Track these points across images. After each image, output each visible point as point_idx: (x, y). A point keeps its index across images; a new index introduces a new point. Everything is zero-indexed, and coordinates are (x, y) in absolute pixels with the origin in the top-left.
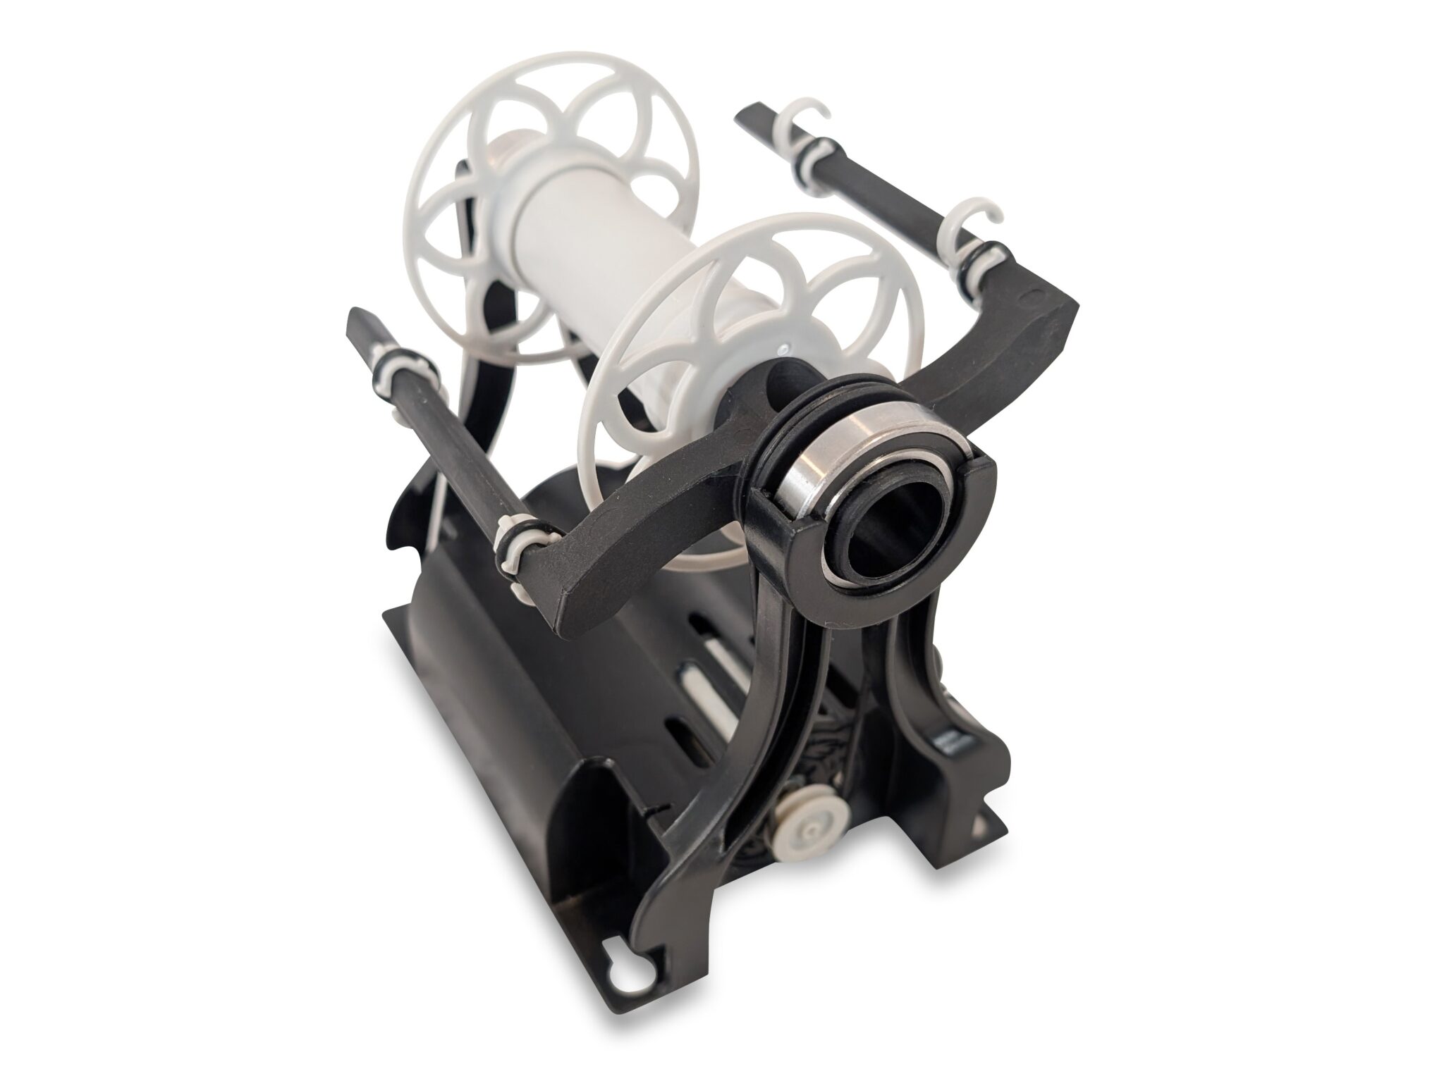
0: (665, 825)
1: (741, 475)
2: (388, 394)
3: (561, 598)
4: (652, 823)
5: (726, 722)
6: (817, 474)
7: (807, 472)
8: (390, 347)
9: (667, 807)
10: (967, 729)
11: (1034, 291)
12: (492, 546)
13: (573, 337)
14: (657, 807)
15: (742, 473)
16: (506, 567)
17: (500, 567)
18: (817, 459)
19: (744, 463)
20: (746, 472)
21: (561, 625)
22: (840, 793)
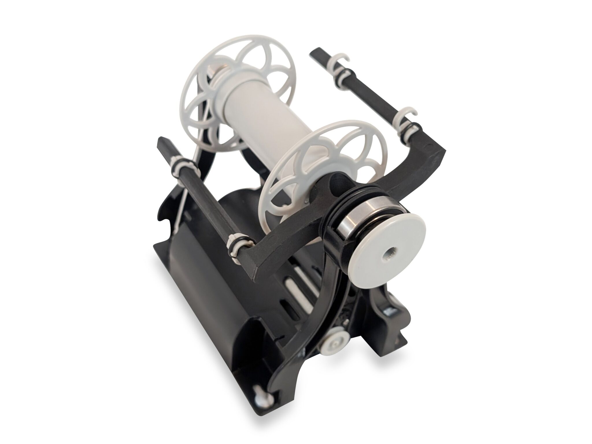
0: (283, 345)
1: (322, 222)
2: (178, 176)
3: (255, 269)
4: (277, 343)
5: (308, 307)
6: (353, 224)
7: (349, 223)
8: (178, 158)
9: (283, 337)
10: (395, 306)
11: (429, 144)
12: (226, 245)
13: (241, 141)
14: (279, 337)
15: (322, 221)
16: (232, 254)
17: (230, 254)
18: (353, 218)
19: (323, 218)
20: (324, 221)
21: (255, 279)
22: (346, 329)
